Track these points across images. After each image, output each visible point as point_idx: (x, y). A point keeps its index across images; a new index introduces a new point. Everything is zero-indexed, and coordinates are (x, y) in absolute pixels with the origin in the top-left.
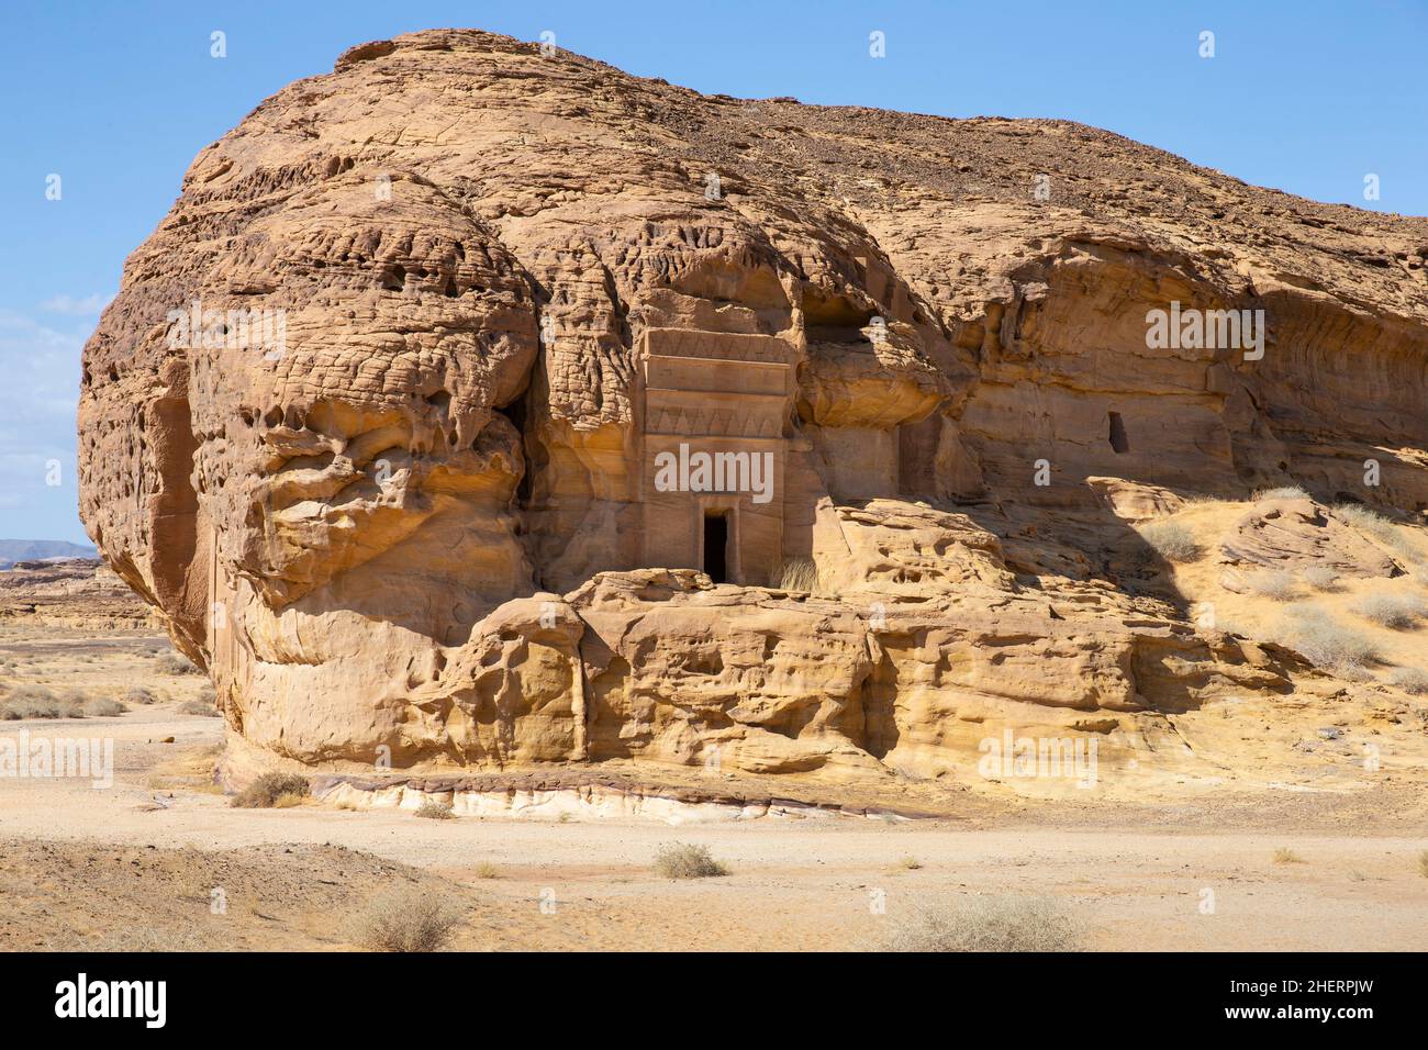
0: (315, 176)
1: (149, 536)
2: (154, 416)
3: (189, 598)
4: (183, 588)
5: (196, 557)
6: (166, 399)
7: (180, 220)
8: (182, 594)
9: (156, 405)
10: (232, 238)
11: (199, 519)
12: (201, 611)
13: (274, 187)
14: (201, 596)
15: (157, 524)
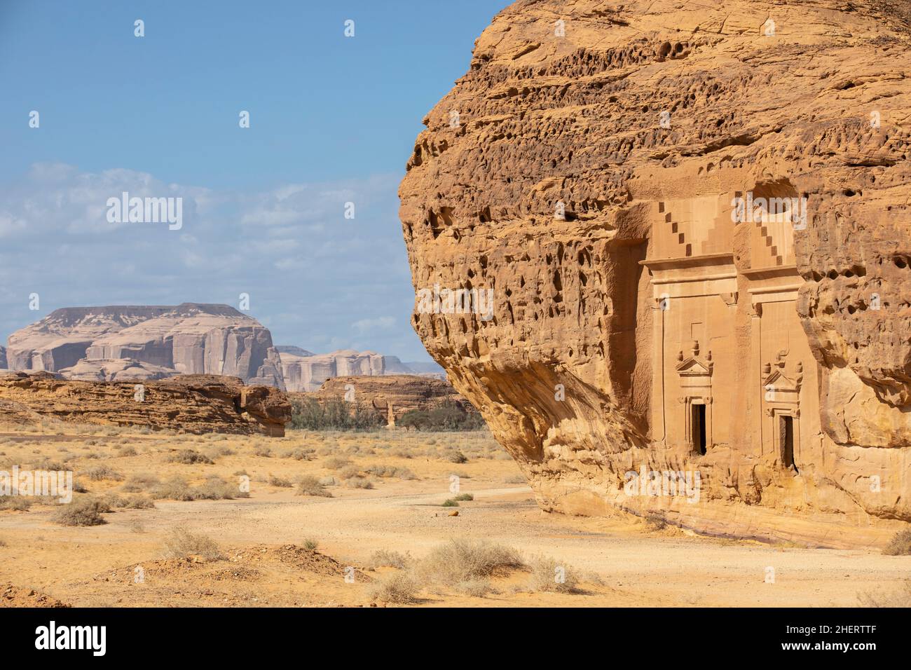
0: (645, 57)
1: (606, 348)
2: (605, 253)
3: (635, 397)
4: (630, 390)
5: (637, 366)
6: (615, 240)
7: (509, 91)
8: (630, 395)
9: (607, 245)
10: (584, 107)
11: (637, 334)
12: (644, 408)
13: (605, 66)
14: (643, 396)
15: (612, 340)
